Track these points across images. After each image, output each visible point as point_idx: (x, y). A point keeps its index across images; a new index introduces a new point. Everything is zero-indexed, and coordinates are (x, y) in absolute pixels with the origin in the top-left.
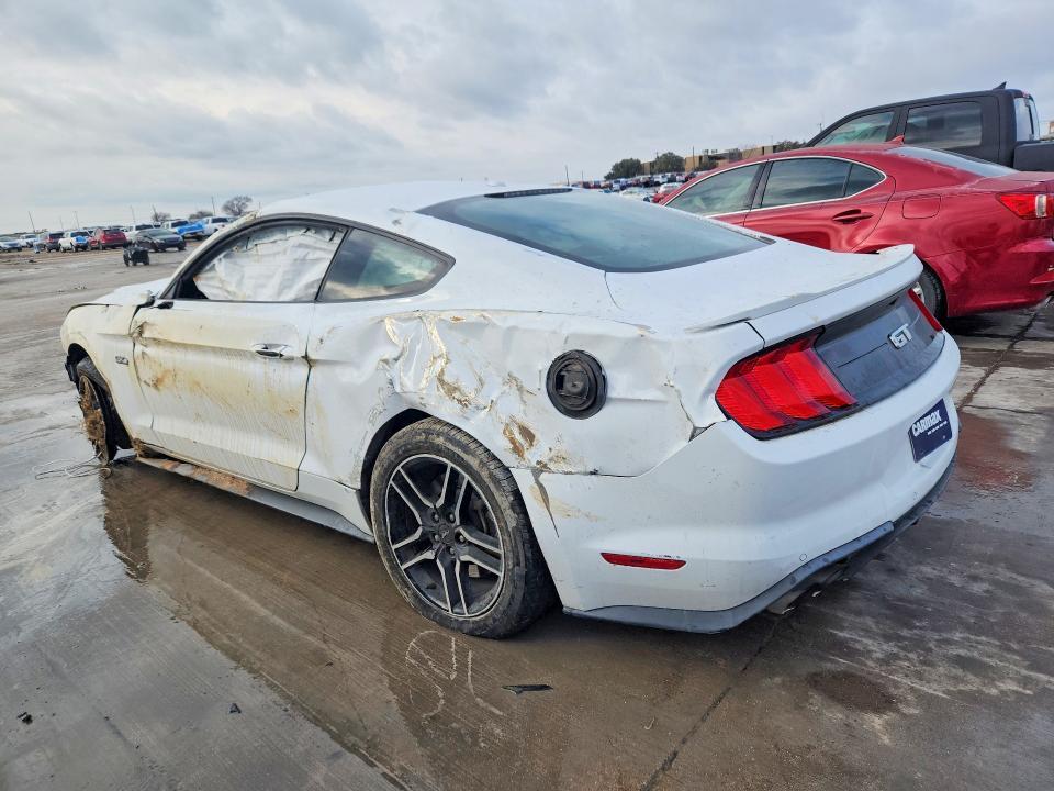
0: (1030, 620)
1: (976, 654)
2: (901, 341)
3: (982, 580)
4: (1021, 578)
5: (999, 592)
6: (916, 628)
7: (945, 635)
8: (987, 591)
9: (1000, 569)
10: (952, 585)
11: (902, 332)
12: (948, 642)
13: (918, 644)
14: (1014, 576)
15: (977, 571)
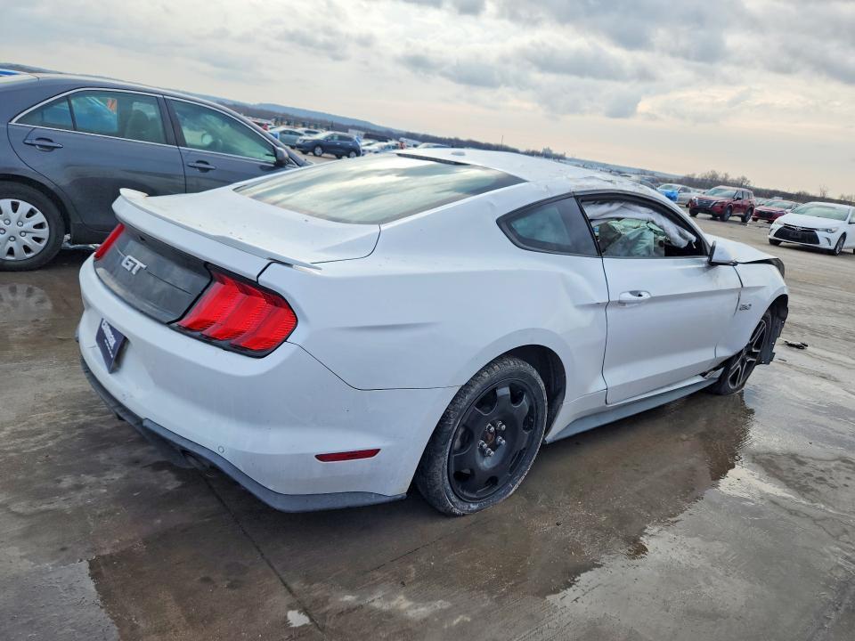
0: (14, 476)
1: (32, 440)
2: (127, 264)
3: (70, 489)
4: (44, 507)
5: (51, 485)
6: (78, 436)
7: (58, 440)
8: (59, 481)
9: (68, 507)
10: (88, 473)
11: (135, 264)
12: (52, 438)
13: (68, 429)
14: (51, 507)
15: (81, 494)
